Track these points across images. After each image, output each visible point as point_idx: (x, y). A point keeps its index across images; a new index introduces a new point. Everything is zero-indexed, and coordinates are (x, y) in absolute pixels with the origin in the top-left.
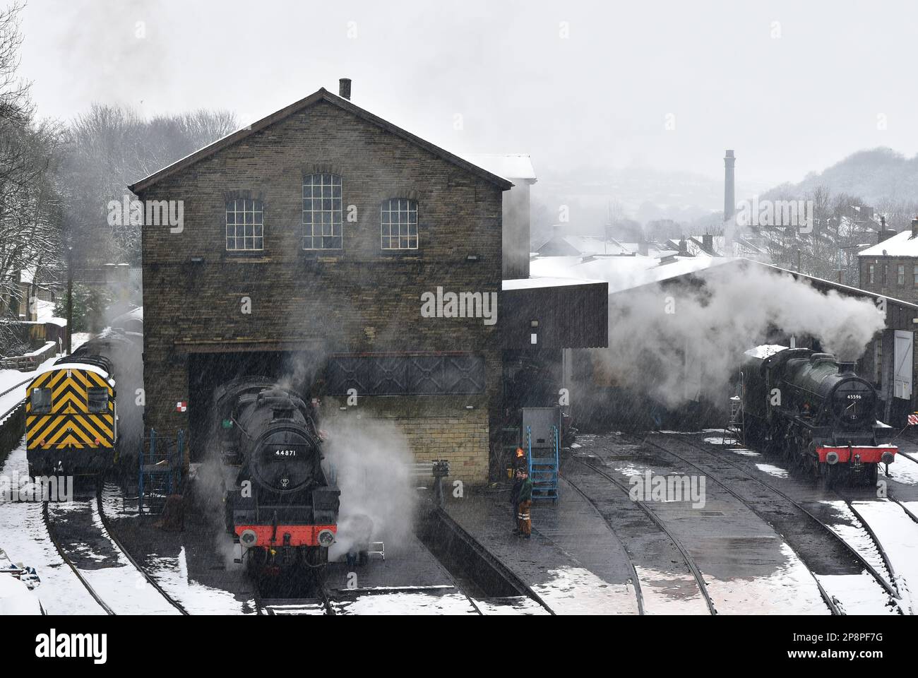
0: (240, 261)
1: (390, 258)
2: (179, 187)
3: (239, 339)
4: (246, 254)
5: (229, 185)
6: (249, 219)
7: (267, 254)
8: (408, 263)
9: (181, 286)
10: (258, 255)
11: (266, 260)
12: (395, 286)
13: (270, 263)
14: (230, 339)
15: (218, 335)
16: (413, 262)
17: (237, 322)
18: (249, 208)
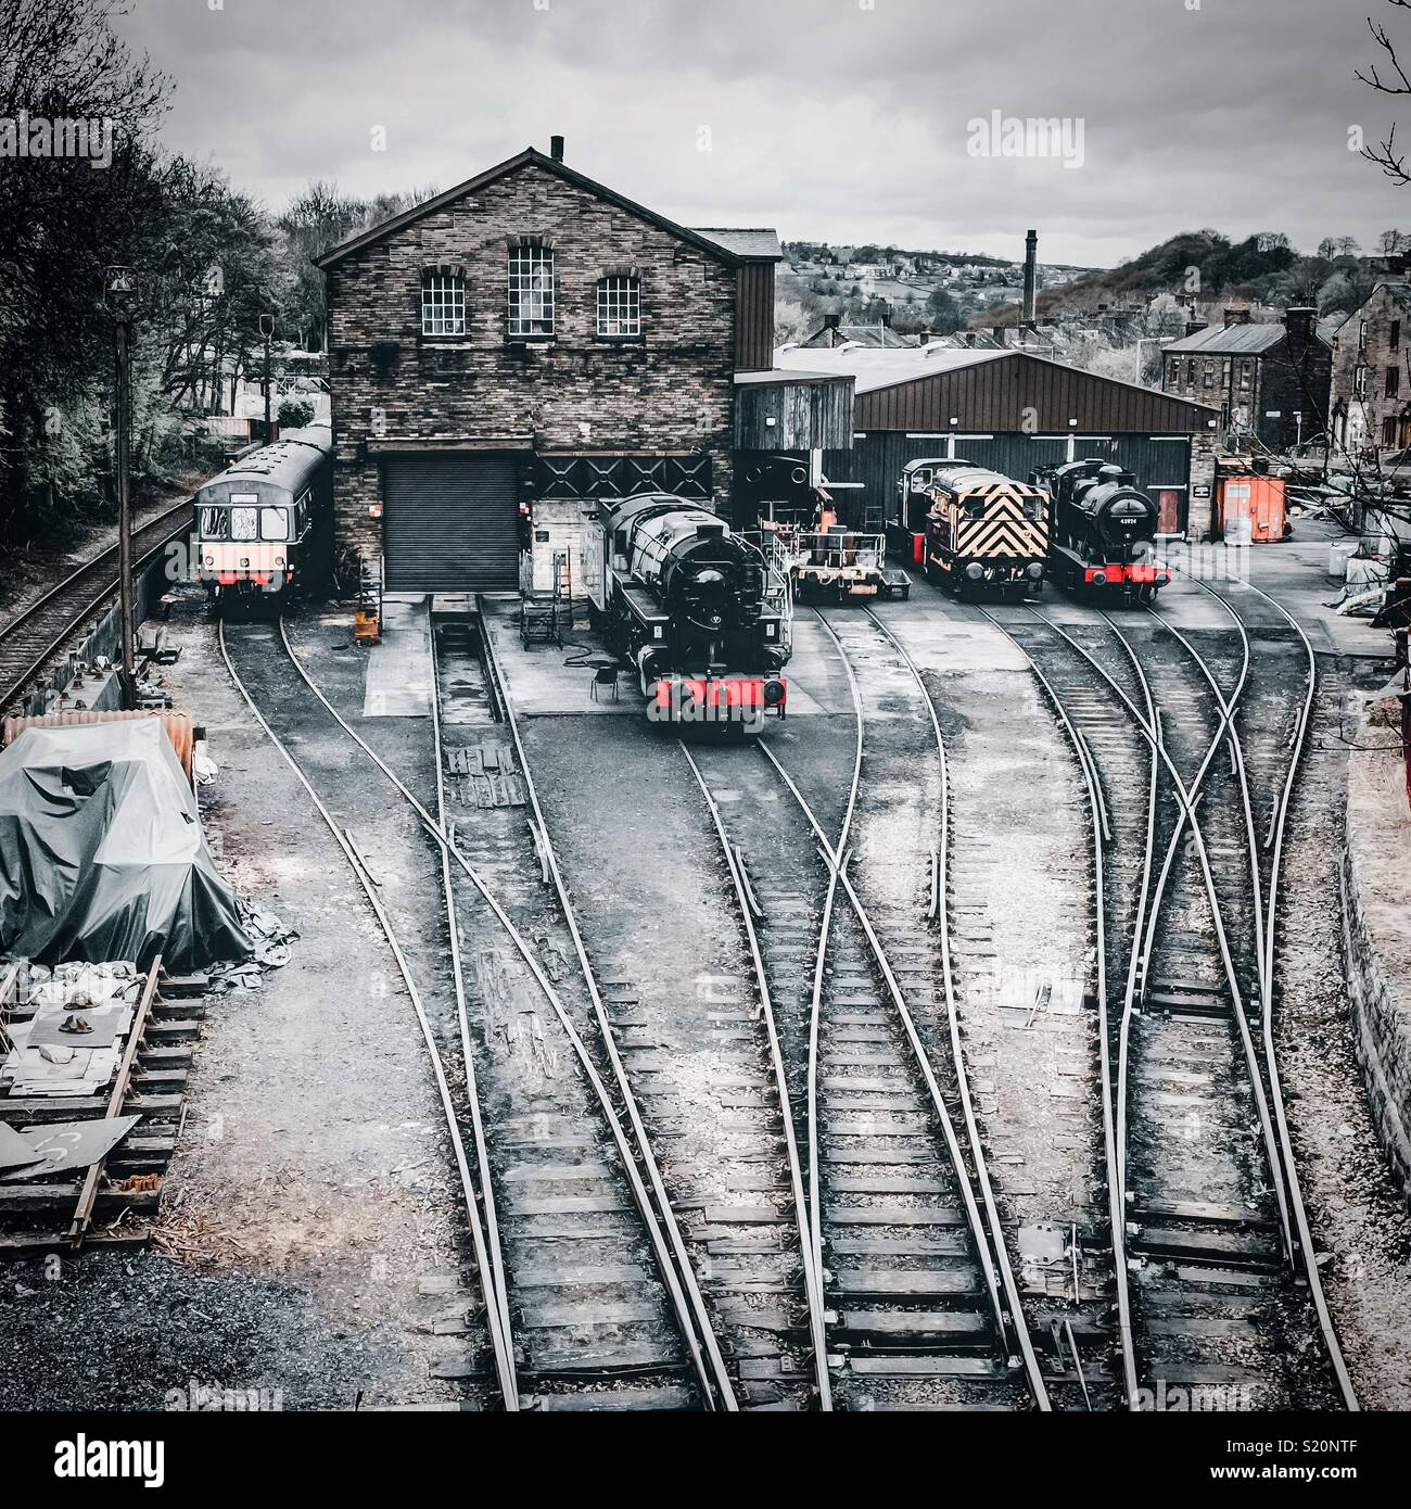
0: (439, 347)
1: (607, 345)
2: (368, 261)
3: (438, 436)
4: (444, 340)
5: (425, 260)
6: (448, 300)
7: (468, 339)
8: (628, 350)
9: (372, 376)
10: (460, 341)
11: (468, 346)
12: (613, 377)
13: (472, 350)
14: (428, 435)
15: (414, 431)
16: (633, 350)
17: (436, 417)
18: (448, 286)
